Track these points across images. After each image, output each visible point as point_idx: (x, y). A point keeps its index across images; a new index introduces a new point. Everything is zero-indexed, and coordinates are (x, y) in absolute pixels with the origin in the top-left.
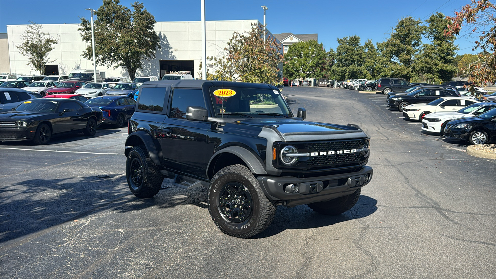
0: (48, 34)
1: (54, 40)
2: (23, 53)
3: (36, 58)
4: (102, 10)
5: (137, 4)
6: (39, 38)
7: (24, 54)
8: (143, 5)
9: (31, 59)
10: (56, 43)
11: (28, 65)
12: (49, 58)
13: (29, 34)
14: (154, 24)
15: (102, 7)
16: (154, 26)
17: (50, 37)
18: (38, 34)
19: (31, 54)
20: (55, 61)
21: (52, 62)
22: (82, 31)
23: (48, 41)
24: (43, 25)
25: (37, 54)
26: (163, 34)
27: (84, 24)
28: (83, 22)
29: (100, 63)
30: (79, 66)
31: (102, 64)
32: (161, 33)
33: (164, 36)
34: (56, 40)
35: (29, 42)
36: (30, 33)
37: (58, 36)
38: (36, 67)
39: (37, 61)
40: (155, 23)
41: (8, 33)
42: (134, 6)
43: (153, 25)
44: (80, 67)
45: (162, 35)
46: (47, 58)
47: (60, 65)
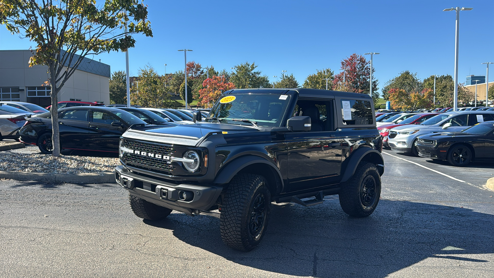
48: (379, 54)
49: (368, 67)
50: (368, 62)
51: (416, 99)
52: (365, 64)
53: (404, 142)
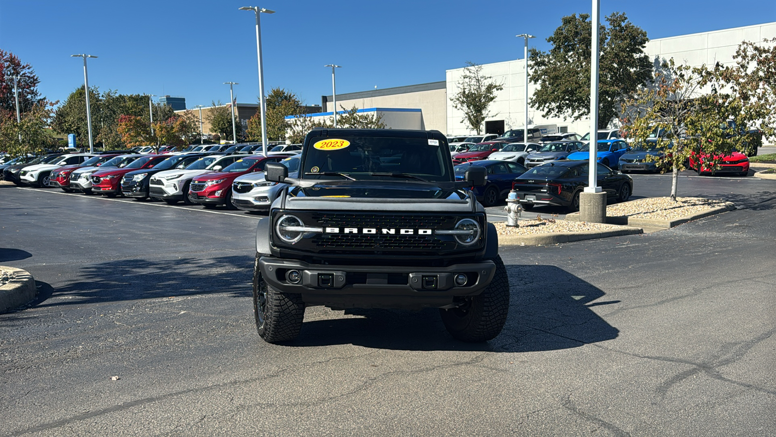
0: (490, 77)
1: (498, 85)
2: (456, 107)
3: (473, 113)
4: (559, 32)
5: (615, 16)
6: (478, 84)
7: (458, 108)
8: (626, 16)
9: (467, 114)
10: (501, 90)
11: (462, 122)
12: (490, 111)
13: (467, 80)
14: (645, 43)
15: (559, 29)
16: (645, 47)
17: (493, 81)
18: (477, 78)
19: (468, 107)
20: (497, 114)
21: (493, 117)
22: (531, 67)
23: (490, 88)
24: (484, 66)
25: (475, 106)
26: (663, 59)
27: (533, 57)
28: (533, 54)
29: (553, 113)
30: (531, 119)
31: (556, 115)
32: (658, 57)
33: (664, 61)
34: (501, 85)
35: (466, 90)
36: (467, 78)
37: (504, 78)
38: (473, 125)
39: (474, 117)
40: (647, 42)
41: (447, 82)
42: (610, 20)
43: (644, 45)
44: (533, 121)
45: (661, 60)
46: (487, 112)
47: (507, 120)
48: (96, 57)
49: (26, 75)
50: (25, 66)
51: (163, 132)
52: (21, 68)
53: (266, 197)
